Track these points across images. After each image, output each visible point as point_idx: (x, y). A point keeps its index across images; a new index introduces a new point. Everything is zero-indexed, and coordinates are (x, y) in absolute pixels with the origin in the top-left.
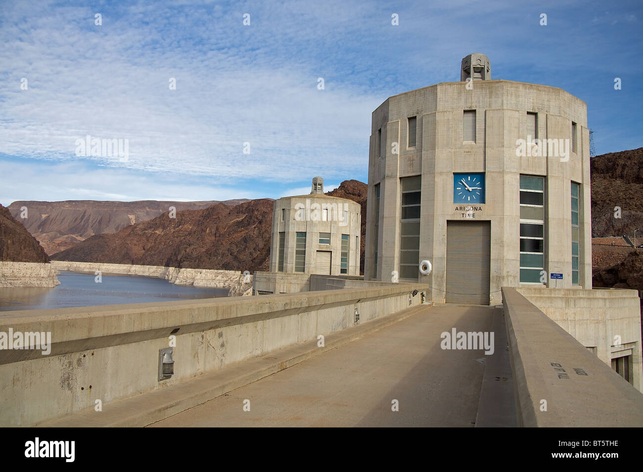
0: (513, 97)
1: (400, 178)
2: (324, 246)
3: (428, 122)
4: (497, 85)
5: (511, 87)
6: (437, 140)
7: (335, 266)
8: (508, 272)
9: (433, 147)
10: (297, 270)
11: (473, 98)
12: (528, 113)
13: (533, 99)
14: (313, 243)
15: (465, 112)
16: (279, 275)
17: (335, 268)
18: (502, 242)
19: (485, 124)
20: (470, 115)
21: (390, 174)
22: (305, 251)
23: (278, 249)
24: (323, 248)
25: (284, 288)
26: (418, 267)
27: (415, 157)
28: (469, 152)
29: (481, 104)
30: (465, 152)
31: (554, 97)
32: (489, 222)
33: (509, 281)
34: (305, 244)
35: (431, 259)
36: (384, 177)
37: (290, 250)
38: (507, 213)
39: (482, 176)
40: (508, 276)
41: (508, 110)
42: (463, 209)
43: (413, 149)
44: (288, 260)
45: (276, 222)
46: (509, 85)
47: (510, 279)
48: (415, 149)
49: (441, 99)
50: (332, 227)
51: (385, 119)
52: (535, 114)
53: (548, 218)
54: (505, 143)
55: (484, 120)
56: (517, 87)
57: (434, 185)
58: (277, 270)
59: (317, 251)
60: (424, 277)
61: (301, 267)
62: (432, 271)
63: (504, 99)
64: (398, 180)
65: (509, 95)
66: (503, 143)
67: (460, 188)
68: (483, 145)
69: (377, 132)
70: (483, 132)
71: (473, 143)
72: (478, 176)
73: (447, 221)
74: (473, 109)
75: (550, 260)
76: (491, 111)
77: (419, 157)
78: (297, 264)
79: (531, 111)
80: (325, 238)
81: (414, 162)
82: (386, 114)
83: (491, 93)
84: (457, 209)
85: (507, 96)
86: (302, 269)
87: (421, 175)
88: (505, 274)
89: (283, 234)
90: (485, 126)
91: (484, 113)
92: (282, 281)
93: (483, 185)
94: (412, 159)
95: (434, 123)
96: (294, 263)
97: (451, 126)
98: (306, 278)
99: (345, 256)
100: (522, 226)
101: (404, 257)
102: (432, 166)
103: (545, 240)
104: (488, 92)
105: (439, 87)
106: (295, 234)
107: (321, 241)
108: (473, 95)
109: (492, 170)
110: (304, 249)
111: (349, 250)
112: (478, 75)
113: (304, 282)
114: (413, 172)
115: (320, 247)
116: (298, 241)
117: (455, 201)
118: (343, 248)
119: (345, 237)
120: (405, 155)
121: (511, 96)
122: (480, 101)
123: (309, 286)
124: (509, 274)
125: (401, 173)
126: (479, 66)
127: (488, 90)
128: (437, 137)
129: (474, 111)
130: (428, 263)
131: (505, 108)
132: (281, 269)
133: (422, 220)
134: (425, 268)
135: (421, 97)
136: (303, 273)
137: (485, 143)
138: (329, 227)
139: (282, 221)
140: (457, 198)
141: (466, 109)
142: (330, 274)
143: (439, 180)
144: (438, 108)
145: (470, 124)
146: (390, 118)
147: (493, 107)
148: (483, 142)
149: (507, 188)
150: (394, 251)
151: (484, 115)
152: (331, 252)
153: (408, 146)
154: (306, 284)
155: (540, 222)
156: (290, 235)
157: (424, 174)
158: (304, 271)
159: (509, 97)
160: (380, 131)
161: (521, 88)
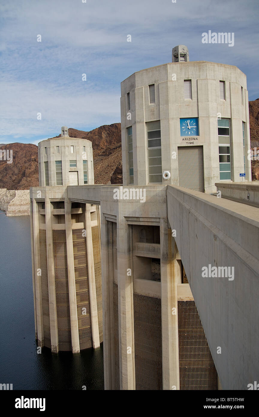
0: (212, 72)
1: (146, 123)
2: (73, 168)
3: (163, 87)
4: (203, 64)
5: (211, 66)
6: (169, 98)
7: (80, 180)
8: (214, 175)
9: (167, 102)
10: (58, 184)
11: (189, 72)
12: (220, 81)
13: (223, 73)
14: (66, 167)
15: (185, 81)
16: (48, 188)
17: (81, 181)
18: (210, 157)
19: (197, 88)
20: (188, 83)
21: (139, 120)
22: (62, 172)
23: (44, 172)
24: (73, 169)
25: (51, 195)
26: (161, 176)
27: (155, 110)
28: (188, 105)
29: (194, 76)
30: (186, 105)
31: (233, 71)
32: (202, 146)
33: (215, 180)
34: (62, 168)
35: (170, 170)
36: (135, 122)
37: (52, 172)
38: (212, 141)
39: (196, 120)
40: (214, 177)
41: (210, 79)
42: (187, 139)
43: (153, 104)
44: (52, 179)
45: (41, 156)
46: (210, 64)
47: (215, 178)
48: (154, 104)
49: (170, 73)
50: (77, 157)
51: (133, 86)
52: (224, 82)
53: (232, 143)
54: (210, 99)
55: (196, 86)
56: (214, 66)
57: (169, 126)
58: (45, 185)
59: (69, 172)
60: (166, 181)
61: (60, 182)
62: (171, 177)
63: (207, 72)
64: (145, 124)
65: (210, 70)
66: (208, 99)
67: (184, 127)
68: (196, 101)
69: (126, 95)
70: (196, 93)
71: (190, 100)
72: (194, 120)
73: (178, 147)
74: (190, 79)
75: (234, 166)
76: (200, 80)
77: (157, 109)
78: (57, 180)
79: (222, 80)
80: (74, 163)
81: (154, 112)
82: (133, 84)
83: (200, 69)
84: (183, 139)
85: (209, 71)
86: (61, 183)
87: (160, 120)
88: (212, 176)
89: (47, 163)
90: (197, 90)
91: (196, 81)
92: (50, 192)
93: (197, 125)
94: (153, 111)
95: (167, 88)
96: (56, 180)
97: (177, 90)
98: (64, 188)
99: (86, 174)
100: (220, 148)
101: (151, 170)
102: (167, 114)
103: (231, 155)
104: (198, 69)
105: (168, 66)
106: (55, 162)
107: (71, 166)
108: (189, 71)
109: (202, 116)
110: (61, 171)
111: (88, 170)
112: (183, 59)
113: (64, 191)
114: (155, 118)
115: (71, 169)
116: (57, 166)
117: (182, 135)
118: (84, 168)
119: (85, 162)
120: (148, 108)
121: (211, 71)
122: (194, 74)
123: (67, 193)
124: (215, 176)
125: (146, 120)
126: (183, 53)
127: (198, 67)
128: (169, 96)
129: (190, 80)
130: (168, 172)
131: (208, 78)
132: (48, 184)
133: (162, 147)
134: (167, 176)
135: (157, 72)
136: (61, 185)
137: (198, 100)
138: (75, 157)
139: (45, 155)
140: (182, 133)
141: (186, 79)
142: (78, 185)
143: (171, 122)
144: (168, 78)
145: (188, 88)
146: (136, 85)
147: (201, 78)
148: (196, 99)
149: (211, 126)
150: (145, 168)
151: (196, 82)
152: (78, 171)
153: (149, 103)
154: (65, 192)
155: (228, 145)
156: (51, 163)
157: (162, 119)
158: (62, 184)
159: (210, 72)
160: (128, 94)
161: (216, 65)
